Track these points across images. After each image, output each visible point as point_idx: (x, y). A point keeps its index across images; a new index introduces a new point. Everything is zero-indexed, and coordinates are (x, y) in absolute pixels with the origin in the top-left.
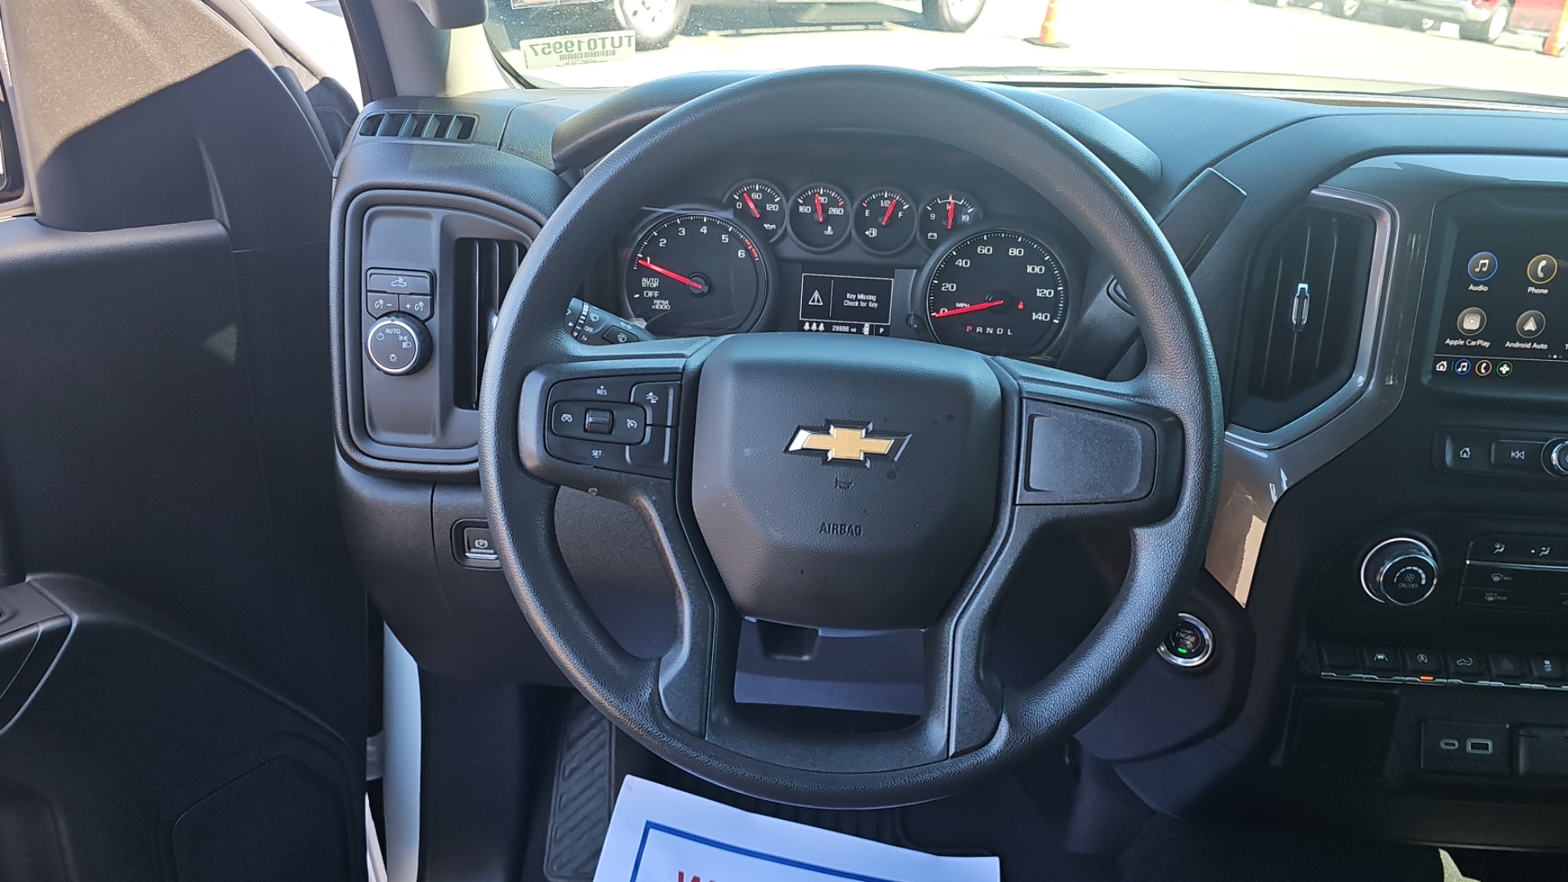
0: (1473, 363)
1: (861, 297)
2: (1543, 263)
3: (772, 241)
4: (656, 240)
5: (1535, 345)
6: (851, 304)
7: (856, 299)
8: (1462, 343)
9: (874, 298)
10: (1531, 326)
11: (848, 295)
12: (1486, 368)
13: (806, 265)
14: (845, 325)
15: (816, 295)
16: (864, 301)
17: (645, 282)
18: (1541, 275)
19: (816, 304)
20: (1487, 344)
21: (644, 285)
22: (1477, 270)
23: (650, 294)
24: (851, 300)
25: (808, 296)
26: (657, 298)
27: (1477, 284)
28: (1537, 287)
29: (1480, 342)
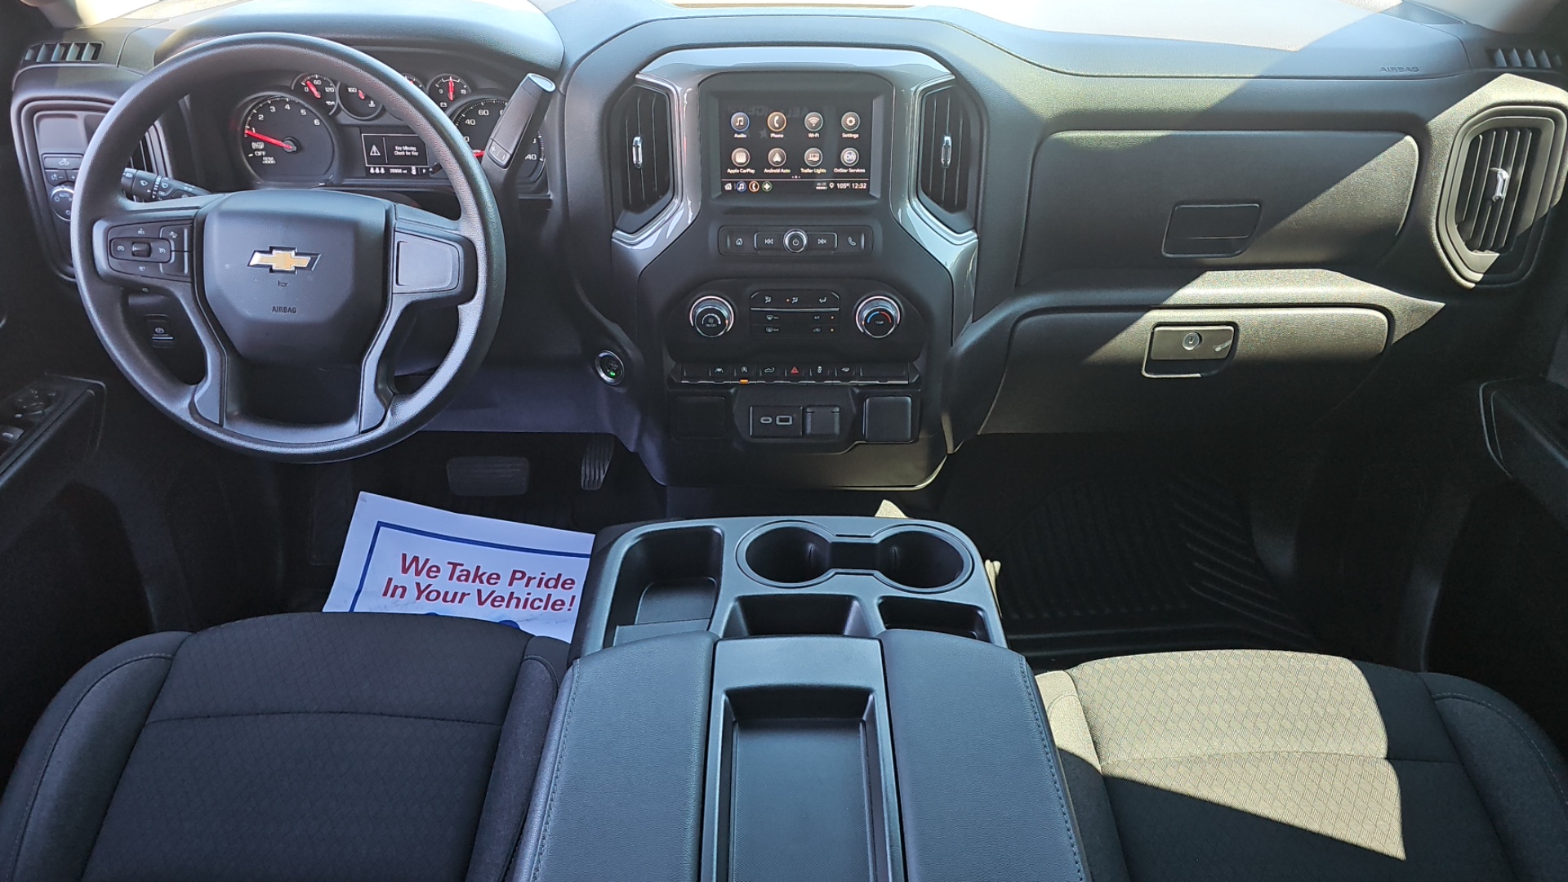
0: (747, 183)
1: (406, 148)
2: (777, 118)
3: (331, 113)
4: (255, 116)
5: (783, 171)
6: (400, 153)
7: (402, 150)
8: (738, 171)
9: (414, 149)
10: (777, 158)
11: (396, 148)
12: (756, 187)
13: (362, 128)
14: (399, 168)
15: (374, 148)
16: (409, 151)
17: (254, 145)
18: (777, 126)
19: (375, 154)
20: (753, 171)
21: (254, 147)
22: (738, 124)
23: (260, 153)
24: (399, 151)
25: (369, 150)
26: (266, 156)
27: (739, 133)
28: (776, 133)
29: (748, 170)
